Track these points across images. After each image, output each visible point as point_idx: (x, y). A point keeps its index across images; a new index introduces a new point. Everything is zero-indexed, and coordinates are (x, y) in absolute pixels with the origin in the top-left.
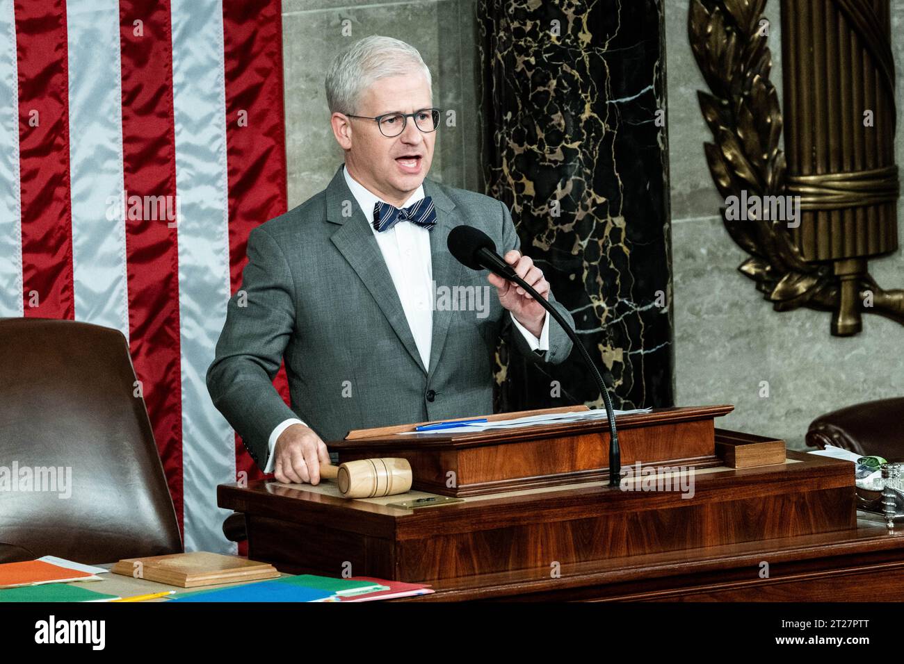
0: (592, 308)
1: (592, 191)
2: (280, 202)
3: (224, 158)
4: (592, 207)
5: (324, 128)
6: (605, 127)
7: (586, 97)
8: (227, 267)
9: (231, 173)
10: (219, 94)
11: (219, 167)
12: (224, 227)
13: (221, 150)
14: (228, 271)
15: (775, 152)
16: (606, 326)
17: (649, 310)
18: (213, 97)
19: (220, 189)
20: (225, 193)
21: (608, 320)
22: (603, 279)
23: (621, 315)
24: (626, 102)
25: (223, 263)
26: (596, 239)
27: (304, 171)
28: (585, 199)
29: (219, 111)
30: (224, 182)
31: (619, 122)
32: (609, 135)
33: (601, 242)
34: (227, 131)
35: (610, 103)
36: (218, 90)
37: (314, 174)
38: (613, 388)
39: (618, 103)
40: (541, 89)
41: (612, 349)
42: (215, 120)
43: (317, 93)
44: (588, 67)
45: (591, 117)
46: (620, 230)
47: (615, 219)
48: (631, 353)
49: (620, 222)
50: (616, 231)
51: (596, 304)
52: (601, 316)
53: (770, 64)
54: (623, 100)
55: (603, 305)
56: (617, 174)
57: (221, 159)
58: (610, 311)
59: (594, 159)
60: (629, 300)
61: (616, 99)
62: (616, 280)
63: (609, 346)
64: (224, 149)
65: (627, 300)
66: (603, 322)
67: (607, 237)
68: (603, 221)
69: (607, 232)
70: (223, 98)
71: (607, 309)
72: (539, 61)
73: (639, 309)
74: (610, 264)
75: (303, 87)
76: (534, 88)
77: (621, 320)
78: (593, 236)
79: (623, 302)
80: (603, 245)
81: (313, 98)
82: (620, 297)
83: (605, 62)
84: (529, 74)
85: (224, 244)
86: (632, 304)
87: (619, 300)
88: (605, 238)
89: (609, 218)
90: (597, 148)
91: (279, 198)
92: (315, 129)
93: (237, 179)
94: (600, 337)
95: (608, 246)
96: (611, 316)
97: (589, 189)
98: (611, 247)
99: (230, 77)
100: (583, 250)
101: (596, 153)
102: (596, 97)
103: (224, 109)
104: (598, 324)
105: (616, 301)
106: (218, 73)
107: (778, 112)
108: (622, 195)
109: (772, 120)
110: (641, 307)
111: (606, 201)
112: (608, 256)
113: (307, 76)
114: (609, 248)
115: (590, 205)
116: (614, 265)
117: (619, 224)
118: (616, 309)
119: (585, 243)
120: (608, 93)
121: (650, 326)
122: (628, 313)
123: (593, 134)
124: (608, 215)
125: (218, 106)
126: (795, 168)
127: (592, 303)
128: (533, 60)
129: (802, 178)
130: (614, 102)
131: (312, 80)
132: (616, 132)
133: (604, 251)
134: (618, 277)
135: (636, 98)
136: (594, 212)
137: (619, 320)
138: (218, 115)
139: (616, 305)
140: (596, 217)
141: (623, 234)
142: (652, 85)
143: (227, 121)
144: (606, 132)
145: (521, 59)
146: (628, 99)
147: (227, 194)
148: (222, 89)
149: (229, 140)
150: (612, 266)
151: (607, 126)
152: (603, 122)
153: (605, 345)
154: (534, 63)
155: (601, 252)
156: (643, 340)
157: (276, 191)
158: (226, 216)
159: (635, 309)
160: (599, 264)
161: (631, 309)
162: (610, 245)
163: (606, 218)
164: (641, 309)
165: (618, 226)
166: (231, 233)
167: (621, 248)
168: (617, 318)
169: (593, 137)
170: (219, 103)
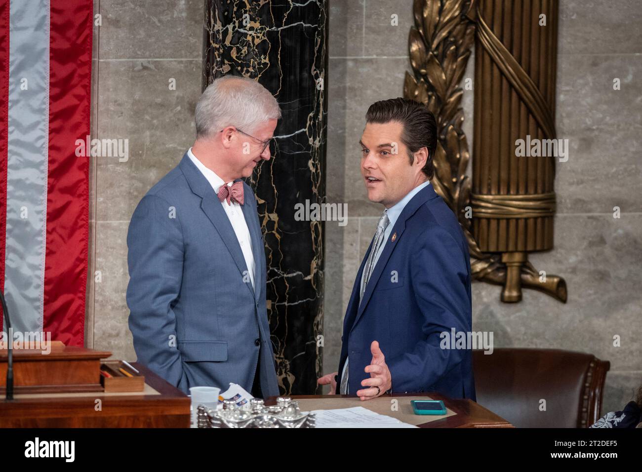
2: (85, 183)
3: (46, 151)
8: (44, 223)
9: (51, 162)
10: (44, 109)
11: (43, 157)
12: (44, 197)
13: (44, 146)
14: (45, 225)
15: (462, 177)
17: (293, 277)
18: (40, 111)
19: (42, 172)
20: (46, 174)
23: (271, 278)
24: (283, 138)
25: (41, 220)
27: (110, 164)
29: (44, 120)
30: (45, 167)
31: (277, 151)
34: (50, 134)
36: (44, 106)
37: (117, 166)
39: (277, 139)
42: (41, 126)
43: (122, 113)
46: (274, 222)
47: (270, 215)
48: (278, 304)
49: (274, 217)
50: (271, 223)
53: (462, 119)
54: (281, 137)
56: (273, 185)
57: (44, 152)
59: (258, 174)
60: (278, 269)
62: (269, 255)
64: (47, 145)
65: (276, 269)
67: (264, 226)
68: (262, 215)
69: (264, 223)
70: (47, 112)
73: (285, 275)
75: (112, 109)
77: (272, 282)
79: (274, 270)
81: (119, 117)
82: (271, 266)
85: (44, 207)
86: (280, 272)
87: (271, 268)
89: (266, 214)
91: (85, 181)
93: (55, 166)
95: (265, 232)
98: (267, 234)
99: (53, 98)
101: (260, 170)
103: (48, 120)
106: (45, 95)
107: (467, 151)
108: (276, 199)
109: (460, 157)
110: (287, 274)
111: (265, 203)
113: (115, 101)
116: (269, 245)
117: (274, 219)
121: (293, 288)
122: (276, 277)
124: (266, 212)
125: (44, 117)
126: (477, 189)
129: (481, 196)
131: (119, 105)
132: (274, 158)
134: (271, 253)
135: (291, 137)
137: (270, 281)
138: (43, 123)
141: (276, 226)
142: (305, 128)
143: (49, 128)
146: (285, 136)
147: (47, 175)
148: (47, 106)
149: (50, 140)
156: (287, 296)
157: (83, 176)
158: (46, 189)
159: (283, 275)
161: (279, 275)
162: (266, 232)
163: (265, 213)
164: (287, 276)
165: (273, 220)
166: (49, 201)
167: (274, 234)
170: (45, 115)
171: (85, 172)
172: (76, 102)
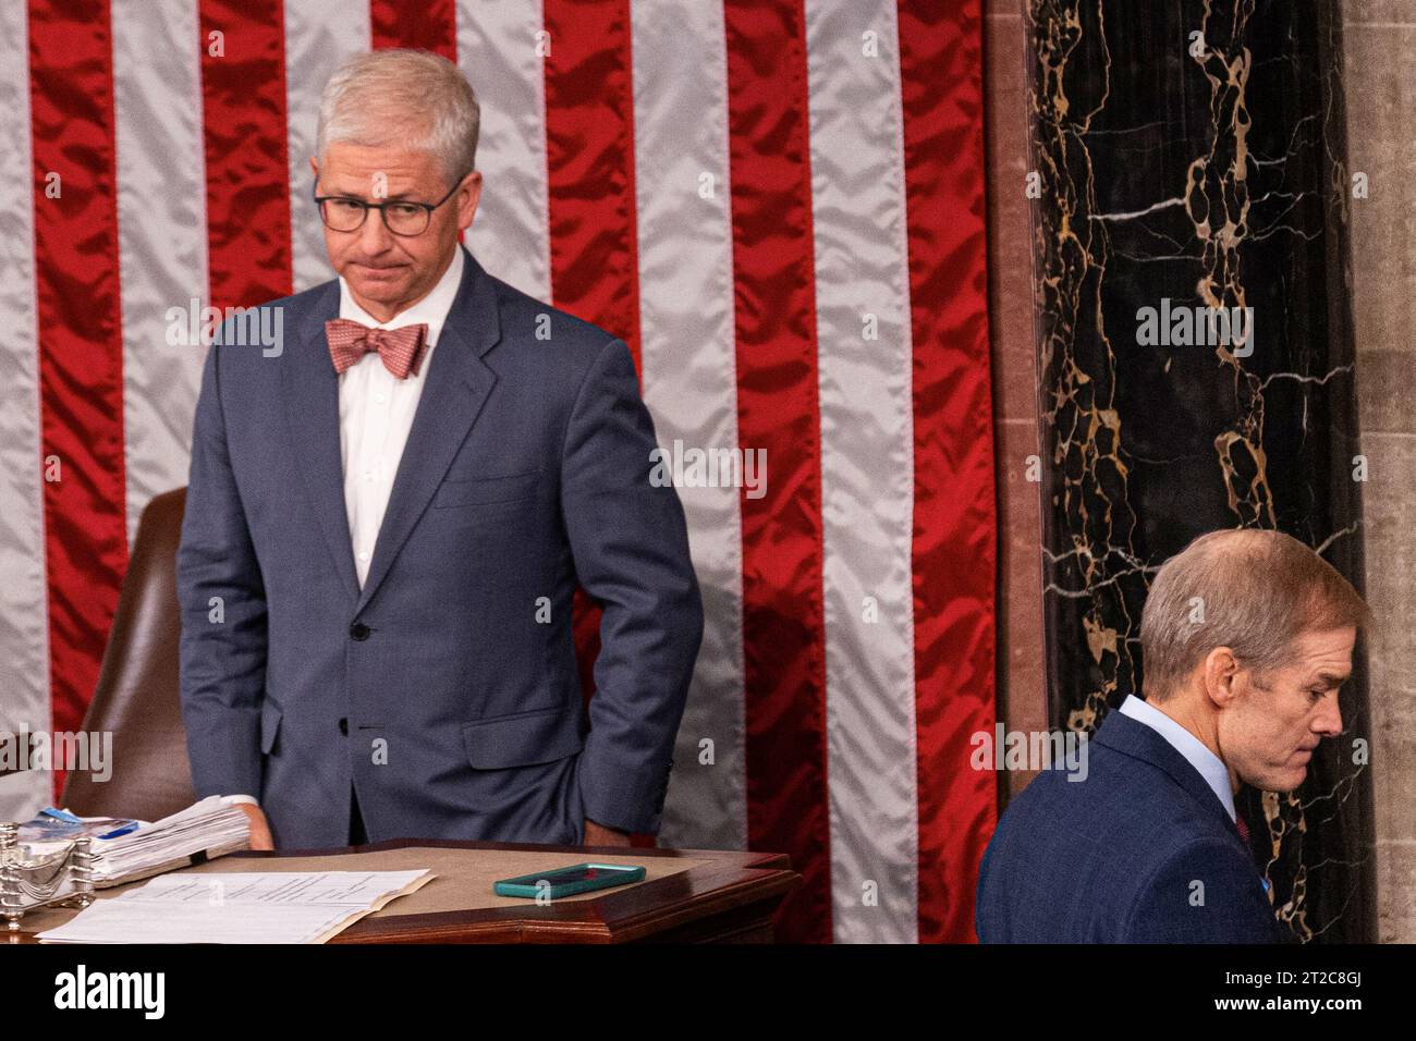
0: (1075, 554)
1: (1072, 361)
3: (901, 240)
4: (1073, 389)
6: (1087, 258)
7: (1064, 205)
8: (907, 419)
9: (914, 267)
10: (893, 135)
11: (895, 254)
12: (906, 353)
13: (896, 226)
14: (910, 425)
16: (1091, 588)
18: (885, 139)
19: (896, 290)
20: (906, 298)
21: (1096, 580)
22: (1088, 511)
23: (1113, 574)
24: (1120, 220)
25: (900, 412)
26: (1078, 443)
28: (1064, 376)
29: (894, 163)
30: (902, 279)
31: (1109, 252)
32: (1093, 272)
33: (1084, 449)
34: (908, 197)
35: (1094, 220)
36: (892, 128)
38: (1103, 693)
39: (1106, 220)
41: (1101, 630)
42: (889, 177)
44: (1064, 154)
45: (1069, 238)
46: (1111, 432)
47: (1102, 413)
48: (1131, 640)
49: (1111, 419)
50: (1104, 433)
51: (1080, 550)
52: (1085, 571)
54: (1115, 217)
55: (1089, 554)
56: (1105, 339)
57: (897, 242)
58: (1097, 566)
59: (1074, 308)
60: (1127, 552)
61: (1102, 214)
62: (1104, 515)
63: (1096, 622)
64: (903, 226)
65: (1123, 551)
66: (1089, 582)
67: (1091, 441)
68: (1086, 414)
69: (1092, 433)
70: (899, 143)
71: (1093, 561)
73: (1145, 568)
74: (1096, 488)
77: (1114, 584)
78: (1074, 438)
79: (1117, 554)
80: (1087, 454)
82: (1111, 544)
83: (1086, 149)
86: (1133, 559)
87: (1111, 549)
88: (1088, 443)
89: (1095, 411)
90: (1077, 291)
94: (1084, 606)
95: (1093, 456)
96: (1098, 573)
97: (1070, 357)
98: (1098, 461)
100: (1065, 457)
101: (1076, 300)
102: (1075, 207)
103: (902, 162)
104: (1081, 586)
105: (1106, 550)
106: (892, 102)
108: (1114, 375)
110: (1149, 566)
111: (1090, 382)
112: (1093, 474)
114: (1094, 460)
115: (1071, 385)
116: (1103, 489)
117: (1110, 423)
118: (1106, 562)
119: (1066, 446)
120: (1091, 202)
122: (1125, 572)
123: (1072, 268)
124: (1093, 405)
125: (892, 155)
127: (1074, 547)
130: (1099, 218)
132: (1103, 269)
133: (1088, 465)
134: (1109, 509)
135: (1139, 217)
136: (1075, 396)
137: (1110, 582)
138: (894, 169)
139: (1106, 557)
140: (1078, 407)
141: (1116, 441)
142: (1182, 197)
143: (907, 182)
144: (1089, 266)
146: (1125, 216)
147: (908, 300)
148: (898, 128)
149: (910, 213)
150: (1099, 491)
151: (1091, 256)
152: (1085, 249)
153: (1091, 621)
155: (1084, 464)
158: (908, 335)
159: (1139, 568)
160: (1082, 484)
161: (1129, 566)
162: (1097, 456)
163: (1090, 409)
165: (1108, 426)
166: (917, 364)
167: (1113, 463)
168: (1107, 578)
169: (1072, 273)
170: (894, 149)
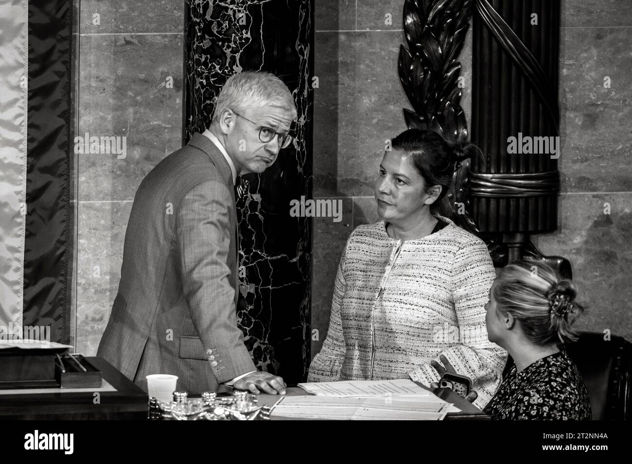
3: (25, 130)
5: (109, 114)
8: (24, 204)
9: (30, 141)
10: (23, 86)
11: (22, 135)
12: (24, 177)
13: (23, 124)
14: (25, 206)
16: (243, 268)
17: (278, 259)
18: (18, 88)
19: (21, 151)
21: (245, 264)
22: (243, 235)
23: (254, 261)
25: (21, 200)
29: (22, 97)
30: (24, 146)
33: (242, 210)
34: (28, 111)
36: (22, 83)
38: (247, 310)
40: (208, 102)
41: (247, 284)
42: (19, 104)
43: (104, 89)
46: (257, 203)
47: (253, 195)
48: (261, 288)
49: (257, 197)
50: (254, 204)
53: (460, 95)
55: (242, 253)
57: (23, 130)
58: (247, 258)
60: (262, 251)
62: (252, 237)
63: (245, 282)
64: (26, 123)
65: (260, 251)
66: (241, 265)
67: (247, 207)
68: (244, 196)
69: (247, 203)
70: (26, 89)
71: (245, 256)
72: (208, 83)
73: (269, 258)
74: (248, 226)
75: (94, 85)
76: (205, 101)
77: (255, 265)
79: (257, 253)
80: (244, 212)
81: (101, 93)
82: (255, 249)
84: (202, 91)
85: (23, 188)
86: (264, 254)
87: (254, 251)
88: (245, 208)
89: (249, 194)
91: (66, 161)
92: (101, 114)
93: (34, 145)
95: (247, 213)
96: (247, 261)
98: (250, 215)
99: (32, 75)
103: (26, 97)
105: (252, 251)
106: (24, 72)
107: (466, 128)
108: (260, 179)
109: (458, 133)
112: (247, 220)
113: (97, 78)
116: (252, 227)
118: (251, 256)
121: (278, 270)
122: (260, 260)
124: (249, 192)
125: (22, 94)
126: (476, 168)
128: (204, 81)
129: (480, 175)
131: (101, 81)
133: (245, 217)
134: (254, 235)
138: (22, 100)
139: (252, 254)
141: (259, 206)
143: (28, 105)
145: (199, 80)
147: (26, 154)
148: (25, 83)
149: (29, 118)
150: (250, 227)
154: (205, 84)
155: (242, 217)
156: (272, 279)
157: (64, 155)
158: (25, 169)
159: (266, 258)
160: (241, 225)
161: (263, 257)
162: (249, 213)
164: (271, 258)
165: (256, 200)
166: (28, 181)
167: (257, 215)
168: (252, 263)
170: (23, 92)
171: (66, 151)
172: (56, 78)
